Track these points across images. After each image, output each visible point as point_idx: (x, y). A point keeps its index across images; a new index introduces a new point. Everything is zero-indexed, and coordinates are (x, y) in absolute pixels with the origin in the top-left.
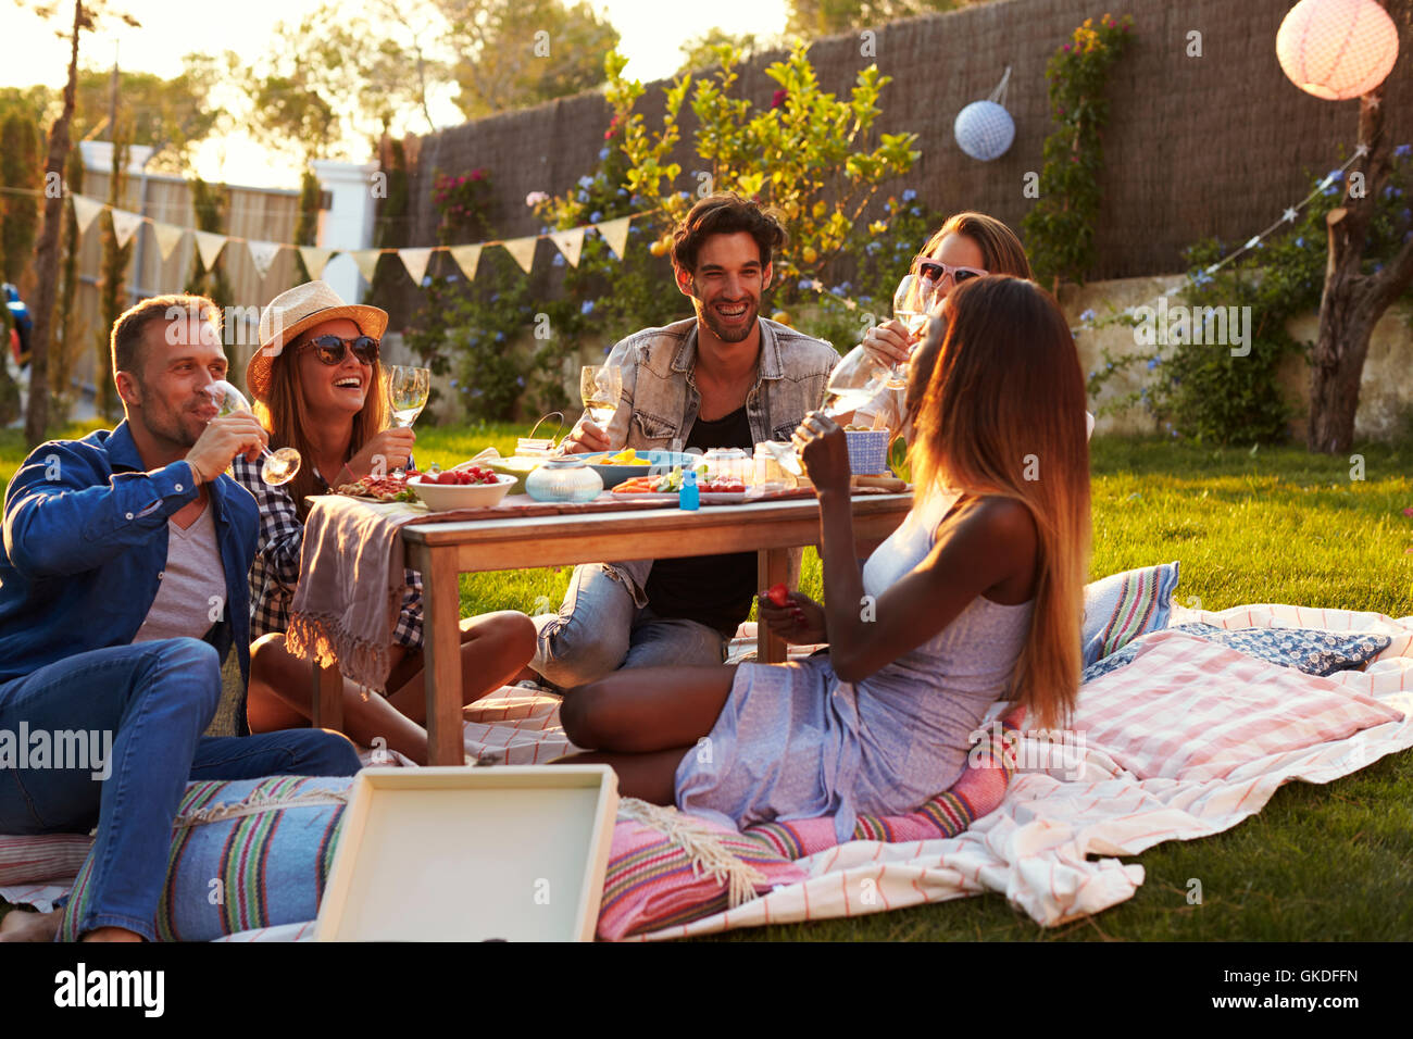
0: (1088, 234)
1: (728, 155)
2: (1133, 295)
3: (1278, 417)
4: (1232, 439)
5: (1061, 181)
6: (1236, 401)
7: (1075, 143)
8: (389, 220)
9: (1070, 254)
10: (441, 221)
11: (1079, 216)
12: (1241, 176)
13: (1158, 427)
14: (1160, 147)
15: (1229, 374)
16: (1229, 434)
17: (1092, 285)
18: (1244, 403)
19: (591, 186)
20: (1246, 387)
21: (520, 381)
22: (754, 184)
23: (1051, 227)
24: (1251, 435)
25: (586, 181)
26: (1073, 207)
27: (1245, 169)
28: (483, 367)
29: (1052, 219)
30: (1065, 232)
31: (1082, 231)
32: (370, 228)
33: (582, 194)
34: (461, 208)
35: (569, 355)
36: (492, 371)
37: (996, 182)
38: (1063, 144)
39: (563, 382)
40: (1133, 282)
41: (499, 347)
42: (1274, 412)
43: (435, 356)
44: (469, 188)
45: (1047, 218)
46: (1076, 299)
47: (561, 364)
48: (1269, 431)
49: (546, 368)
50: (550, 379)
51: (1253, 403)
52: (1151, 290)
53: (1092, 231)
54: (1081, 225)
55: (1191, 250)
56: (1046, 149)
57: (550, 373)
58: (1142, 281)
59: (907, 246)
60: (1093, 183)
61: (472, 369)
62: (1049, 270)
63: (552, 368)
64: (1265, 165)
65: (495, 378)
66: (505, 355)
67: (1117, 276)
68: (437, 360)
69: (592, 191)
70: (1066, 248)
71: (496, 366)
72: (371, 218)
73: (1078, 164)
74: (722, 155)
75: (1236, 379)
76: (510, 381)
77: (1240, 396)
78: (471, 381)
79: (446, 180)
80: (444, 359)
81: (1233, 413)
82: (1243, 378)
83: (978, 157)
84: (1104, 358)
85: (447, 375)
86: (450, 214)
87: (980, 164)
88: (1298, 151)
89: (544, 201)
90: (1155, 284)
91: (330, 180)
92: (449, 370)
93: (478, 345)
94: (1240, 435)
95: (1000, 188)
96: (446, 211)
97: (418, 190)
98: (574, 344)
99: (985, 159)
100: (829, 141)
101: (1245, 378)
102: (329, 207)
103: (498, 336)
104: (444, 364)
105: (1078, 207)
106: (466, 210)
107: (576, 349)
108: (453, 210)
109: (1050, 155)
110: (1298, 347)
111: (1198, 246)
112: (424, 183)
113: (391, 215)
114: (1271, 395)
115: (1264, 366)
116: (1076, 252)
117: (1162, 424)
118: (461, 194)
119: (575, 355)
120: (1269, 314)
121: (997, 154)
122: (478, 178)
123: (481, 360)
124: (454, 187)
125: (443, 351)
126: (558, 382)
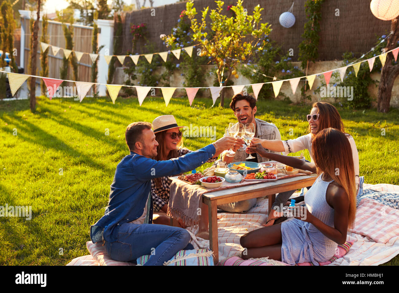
0: (316, 50)
1: (220, 30)
2: (329, 66)
3: (369, 101)
4: (357, 107)
5: (309, 35)
6: (358, 97)
7: (312, 25)
8: (117, 37)
9: (312, 55)
10: (133, 38)
11: (314, 45)
12: (358, 35)
13: (336, 101)
14: (335, 26)
15: (356, 90)
16: (356, 106)
17: (317, 63)
18: (360, 97)
19: (176, 31)
20: (360, 93)
21: (157, 82)
22: (228, 39)
23: (306, 48)
24: (362, 106)
25: (175, 29)
26: (312, 42)
27: (359, 33)
28: (147, 79)
29: (307, 46)
30: (310, 49)
31: (315, 49)
32: (112, 39)
33: (174, 33)
34: (138, 34)
35: (171, 76)
36: (149, 80)
37: (290, 33)
38: (310, 25)
39: (169, 83)
40: (328, 62)
41: (151, 73)
42: (368, 100)
43: (132, 75)
44: (141, 29)
45: (306, 45)
46: (313, 66)
47: (169, 78)
48: (366, 105)
49: (165, 79)
50: (166, 82)
51: (362, 97)
52: (333, 64)
53: (318, 49)
54: (314, 47)
55: (344, 54)
56: (305, 27)
57: (166, 81)
58: (331, 62)
59: (266, 51)
60: (317, 36)
61: (144, 79)
62: (306, 59)
63: (166, 79)
64: (364, 32)
65: (150, 81)
66: (152, 75)
67: (324, 60)
68: (133, 76)
69: (177, 32)
70: (311, 54)
71: (151, 78)
72: (112, 36)
73: (314, 31)
74: (218, 30)
75: (358, 91)
76: (154, 82)
77: (359, 95)
78: (143, 82)
79: (134, 26)
80: (135, 75)
81: (357, 100)
82: (359, 91)
83: (285, 27)
84: (321, 83)
85: (136, 80)
86: (135, 36)
87: (285, 28)
88: (373, 29)
89: (165, 37)
90: (334, 63)
91: (101, 25)
92: (136, 78)
93: (145, 73)
94: (359, 106)
95: (291, 35)
96: (135, 35)
97: (125, 28)
98: (172, 72)
99: (287, 27)
100: (248, 27)
101: (360, 90)
102: (100, 32)
103: (151, 70)
104: (135, 77)
105: (314, 42)
106: (140, 35)
107: (172, 74)
108: (137, 35)
109: (306, 28)
110: (374, 82)
111: (346, 53)
112: (127, 26)
113: (118, 35)
114: (366, 95)
115: (365, 87)
116: (313, 54)
117: (337, 100)
118: (139, 30)
119: (173, 75)
120: (366, 73)
121: (291, 26)
122: (143, 26)
123: (146, 77)
124: (136, 28)
125: (135, 73)
126: (168, 83)
